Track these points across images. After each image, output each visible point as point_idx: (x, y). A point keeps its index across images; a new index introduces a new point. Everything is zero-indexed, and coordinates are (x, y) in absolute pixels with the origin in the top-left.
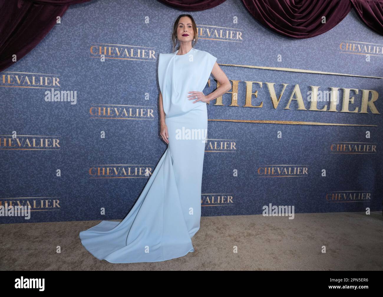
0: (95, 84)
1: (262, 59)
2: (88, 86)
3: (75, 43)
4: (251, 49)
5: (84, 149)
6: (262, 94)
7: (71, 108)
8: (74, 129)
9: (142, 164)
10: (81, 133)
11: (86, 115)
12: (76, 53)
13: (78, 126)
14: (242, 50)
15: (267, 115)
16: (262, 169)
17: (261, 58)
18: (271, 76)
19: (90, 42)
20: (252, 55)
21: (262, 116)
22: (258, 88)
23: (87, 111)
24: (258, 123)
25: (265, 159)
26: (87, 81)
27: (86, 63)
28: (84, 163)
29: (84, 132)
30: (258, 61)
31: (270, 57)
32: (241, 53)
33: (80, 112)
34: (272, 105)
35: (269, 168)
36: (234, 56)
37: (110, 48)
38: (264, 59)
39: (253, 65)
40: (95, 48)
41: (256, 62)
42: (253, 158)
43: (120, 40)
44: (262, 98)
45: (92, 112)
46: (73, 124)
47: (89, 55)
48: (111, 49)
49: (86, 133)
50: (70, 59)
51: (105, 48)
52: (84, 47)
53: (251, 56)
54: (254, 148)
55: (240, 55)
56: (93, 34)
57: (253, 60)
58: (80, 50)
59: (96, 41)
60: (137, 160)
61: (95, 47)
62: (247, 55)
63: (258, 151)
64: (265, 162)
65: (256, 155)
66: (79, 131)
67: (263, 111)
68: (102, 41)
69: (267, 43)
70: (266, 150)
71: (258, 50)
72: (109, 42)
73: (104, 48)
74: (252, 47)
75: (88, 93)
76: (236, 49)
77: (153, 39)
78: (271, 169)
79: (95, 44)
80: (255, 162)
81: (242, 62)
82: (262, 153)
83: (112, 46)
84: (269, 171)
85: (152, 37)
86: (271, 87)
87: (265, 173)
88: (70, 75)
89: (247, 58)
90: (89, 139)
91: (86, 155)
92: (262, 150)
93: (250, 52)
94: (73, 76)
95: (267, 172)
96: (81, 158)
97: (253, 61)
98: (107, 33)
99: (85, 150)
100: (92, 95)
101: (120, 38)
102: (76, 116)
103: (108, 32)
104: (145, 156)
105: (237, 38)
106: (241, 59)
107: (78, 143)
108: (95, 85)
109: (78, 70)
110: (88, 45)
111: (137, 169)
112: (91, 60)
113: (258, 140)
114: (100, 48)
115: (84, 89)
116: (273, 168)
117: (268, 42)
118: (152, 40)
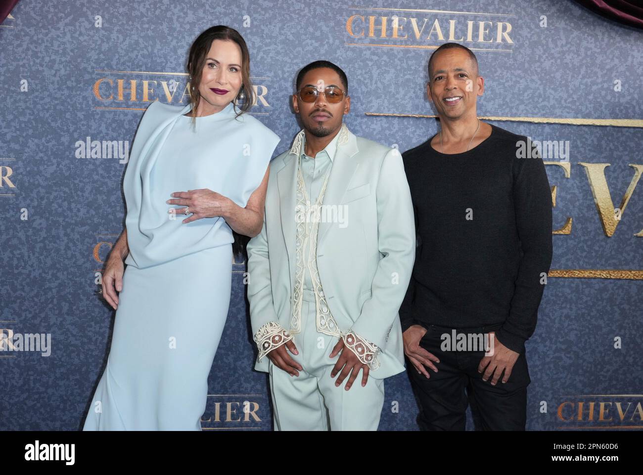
0: (106, 180)
1: (570, 96)
2: (88, 188)
3: (53, 72)
4: (539, 70)
5: (78, 355)
6: (569, 197)
7: (45, 246)
8: (52, 301)
9: (234, 392)
10: (70, 312)
11: (84, 263)
12: (56, 99)
13: (62, 293)
14: (512, 74)
15: (584, 254)
16: (569, 406)
17: (568, 92)
18: (596, 143)
19: (92, 68)
20: (541, 88)
21: (569, 256)
22: (557, 179)
23: (86, 253)
24: (559, 277)
25: (577, 378)
26: (86, 173)
27: (83, 125)
28: (79, 391)
29: (78, 308)
30: (560, 103)
31: (594, 88)
32: (510, 83)
33: (69, 255)
34: (599, 225)
35: (592, 404)
36: (489, 92)
37: (146, 83)
38: (575, 97)
39: (544, 116)
40: (108, 84)
41: (553, 107)
42: (544, 375)
43: (172, 60)
44: (571, 207)
45: (100, 254)
46: (50, 289)
47: (90, 103)
48: (150, 85)
49: (83, 311)
50: (41, 115)
51: (134, 83)
52: (78, 82)
53: (538, 89)
54: (545, 346)
55: (505, 87)
56: (100, 45)
57: (544, 100)
58: (66, 92)
59: (109, 66)
60: (218, 383)
61: (105, 80)
62: (527, 88)
63: (557, 354)
64: (580, 385)
65: (552, 366)
66: (65, 307)
67: (571, 242)
68: (124, 64)
69: (587, 49)
70: (581, 354)
71: (557, 70)
72: (144, 68)
73: (130, 84)
74: (542, 63)
75: (89, 205)
76: (496, 72)
77: (261, 54)
78: (597, 406)
79: (107, 73)
80: (549, 386)
81: (512, 108)
82: (569, 362)
83: (152, 78)
84: (591, 412)
85: (260, 48)
86: (596, 173)
87: (580, 418)
88: (42, 157)
89: (526, 94)
90: (91, 326)
91: (83, 369)
92: (569, 353)
93: (535, 77)
94: (49, 160)
95: (586, 415)
96: (71, 377)
97: (546, 103)
98: (137, 43)
99: (82, 357)
100: (101, 211)
101: (172, 54)
102: (58, 266)
103: (141, 40)
104: (241, 372)
105: (499, 40)
106: (508, 100)
107: (62, 337)
108: (106, 184)
109: (63, 144)
110: (87, 77)
111: (221, 406)
112: (97, 117)
113: (557, 325)
114: (121, 82)
115: (78, 195)
116: (602, 405)
117: (590, 46)
118: (259, 57)
